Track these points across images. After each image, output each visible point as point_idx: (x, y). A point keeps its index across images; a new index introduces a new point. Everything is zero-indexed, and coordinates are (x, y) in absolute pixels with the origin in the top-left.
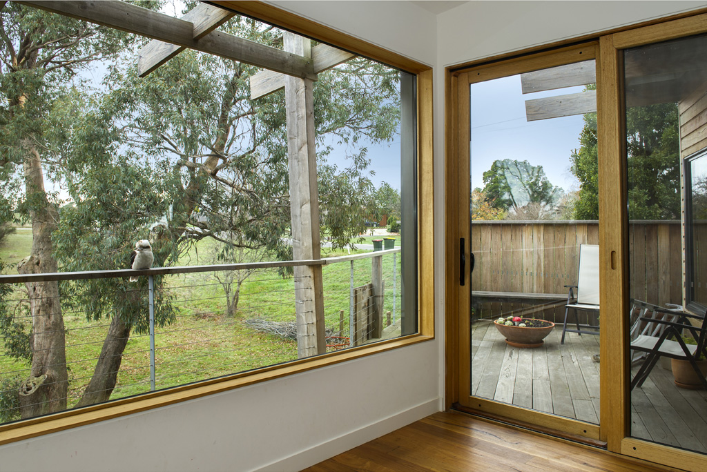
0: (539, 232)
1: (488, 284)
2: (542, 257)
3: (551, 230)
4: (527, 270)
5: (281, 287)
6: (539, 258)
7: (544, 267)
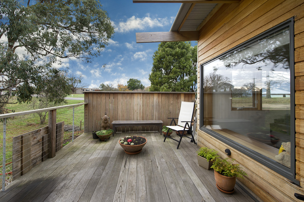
0: (140, 96)
1: (121, 117)
2: (141, 106)
3: (145, 95)
4: (136, 111)
5: (64, 113)
6: (140, 106)
7: (142, 110)
